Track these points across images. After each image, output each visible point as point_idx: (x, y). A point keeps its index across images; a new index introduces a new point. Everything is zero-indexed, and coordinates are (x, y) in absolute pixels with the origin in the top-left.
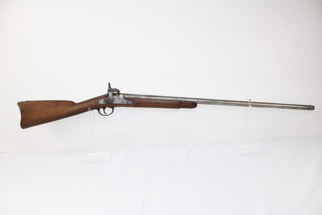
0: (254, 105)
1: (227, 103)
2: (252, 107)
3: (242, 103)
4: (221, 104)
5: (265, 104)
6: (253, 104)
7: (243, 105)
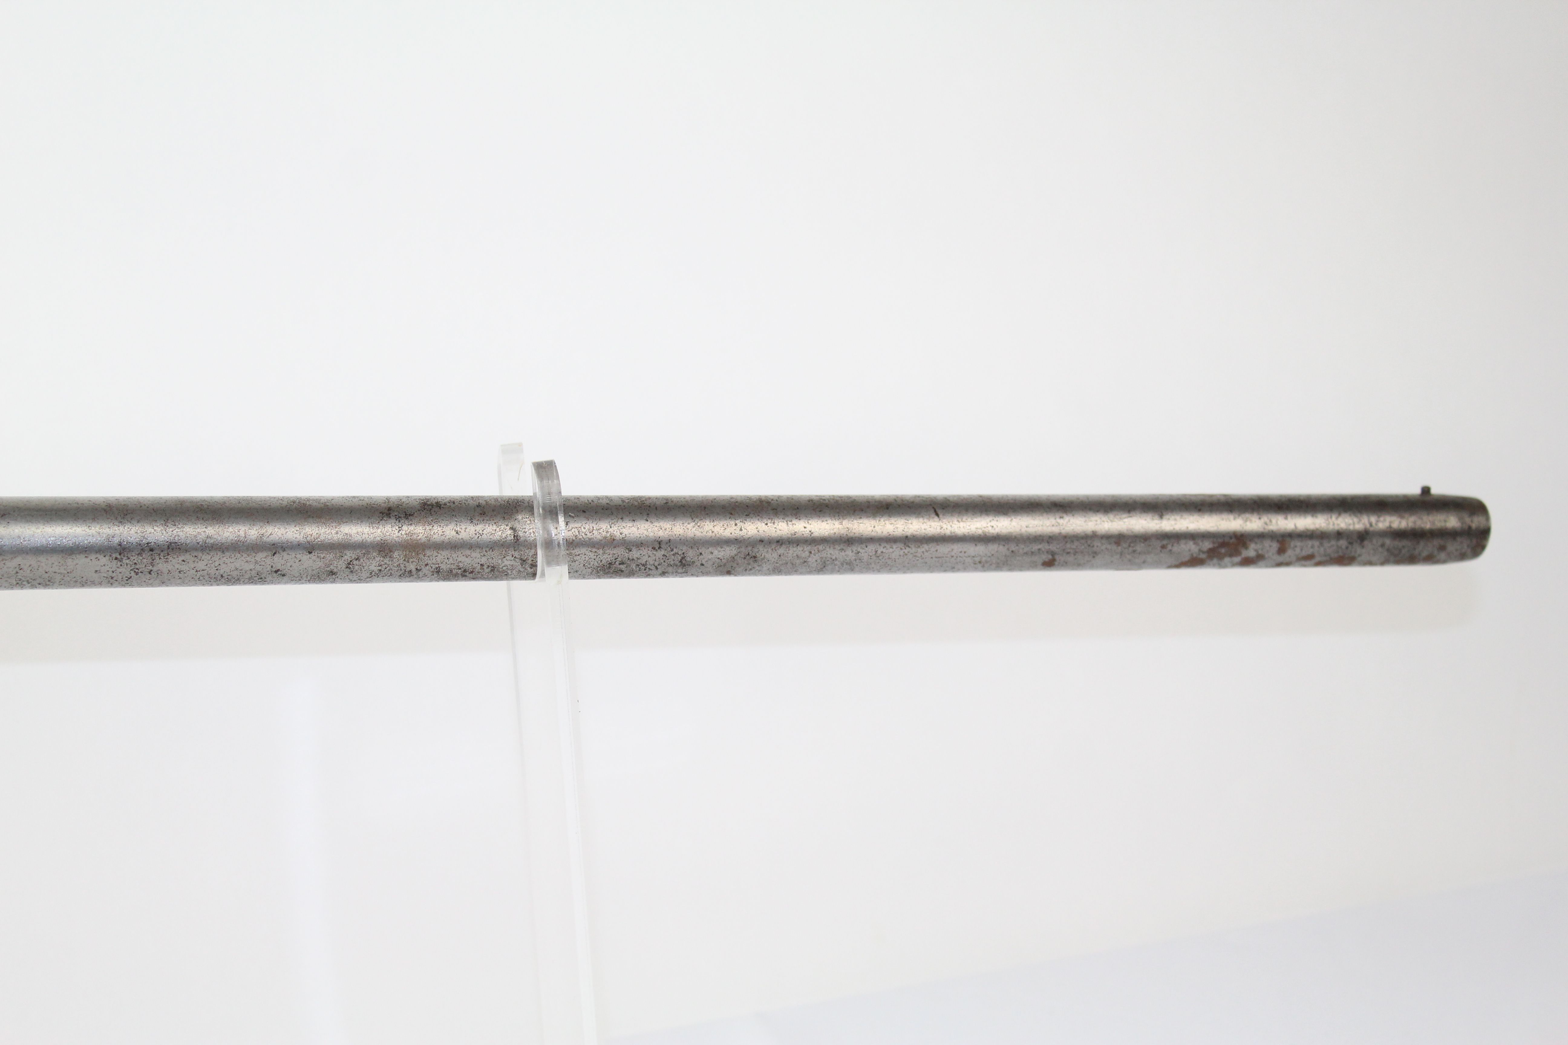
0: (611, 543)
1: (172, 548)
2: (574, 573)
3: (419, 531)
4: (81, 560)
5: (781, 528)
6: (602, 529)
7: (441, 558)
